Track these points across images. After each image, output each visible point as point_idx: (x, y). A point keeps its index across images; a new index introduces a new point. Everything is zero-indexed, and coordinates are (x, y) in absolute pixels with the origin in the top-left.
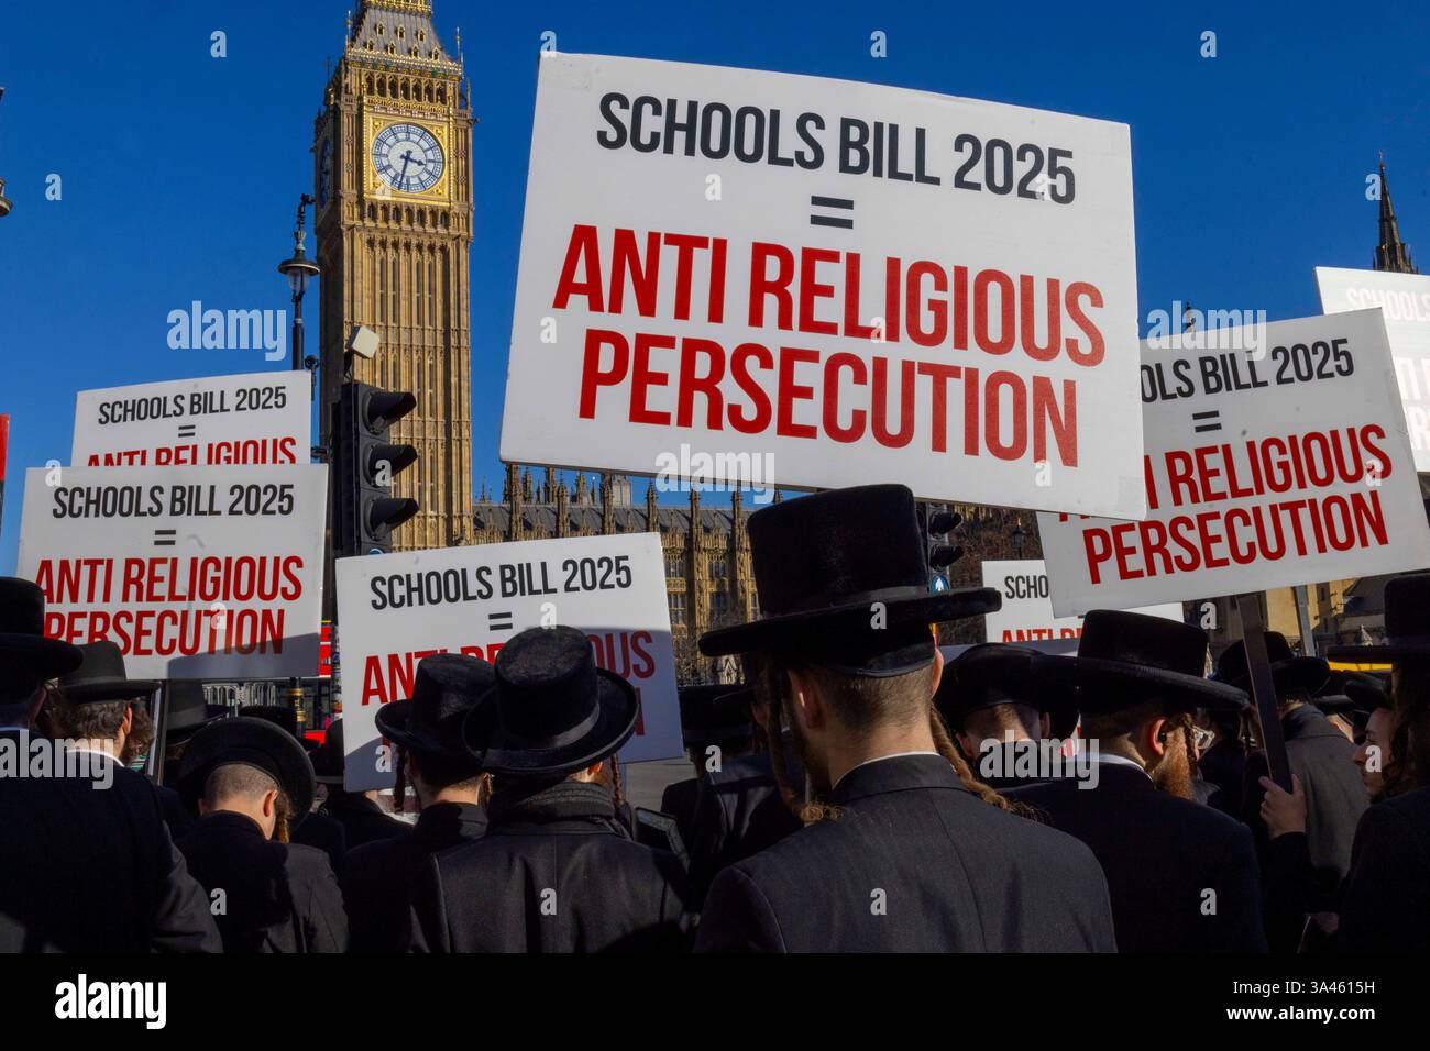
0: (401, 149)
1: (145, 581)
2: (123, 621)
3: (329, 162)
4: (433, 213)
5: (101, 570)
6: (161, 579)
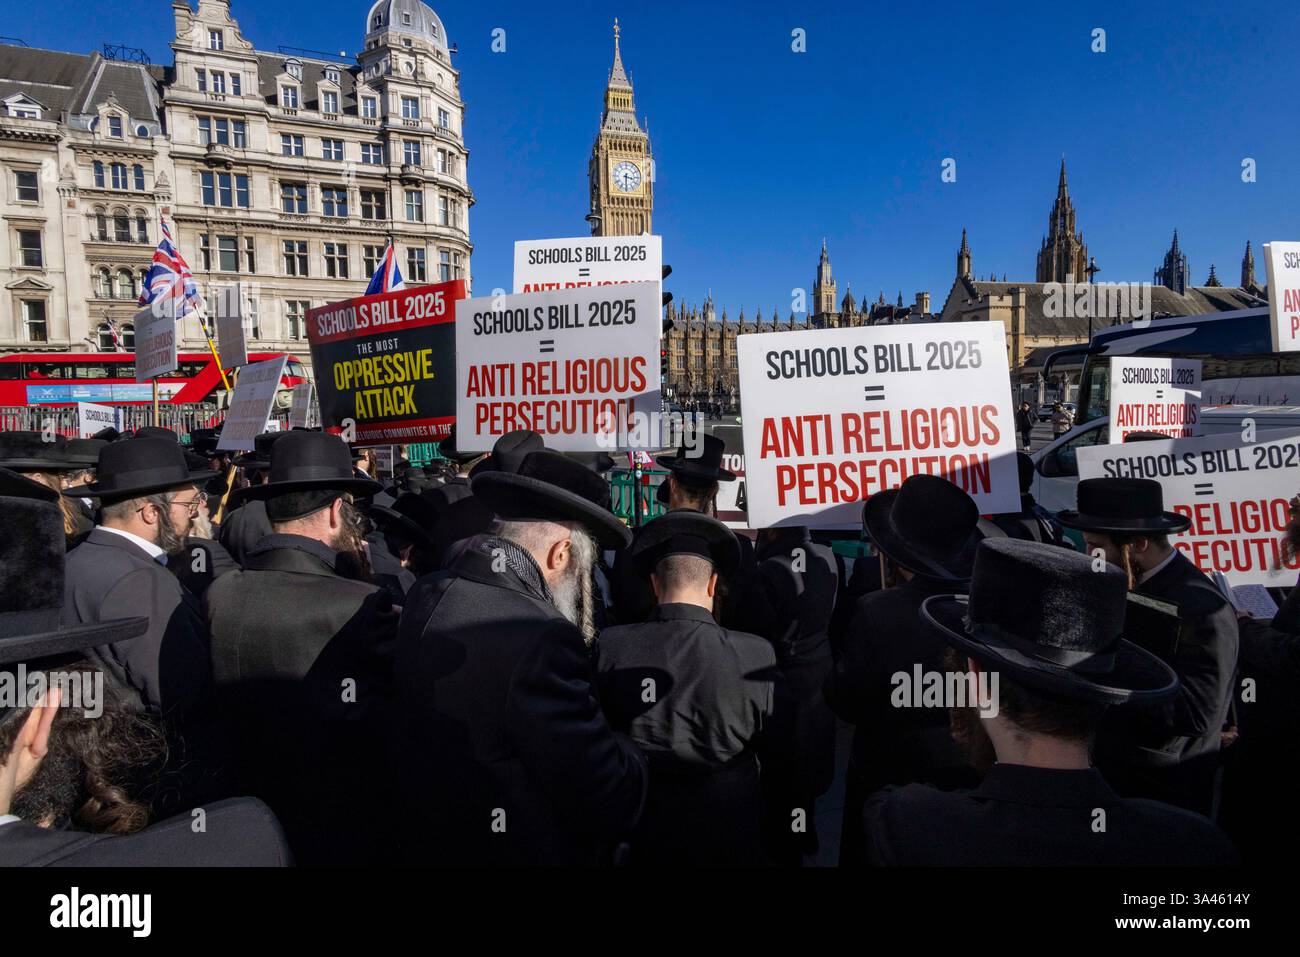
0: (623, 173)
1: (536, 379)
2: (524, 408)
3: (595, 180)
4: (637, 200)
5: (507, 371)
6: (546, 378)
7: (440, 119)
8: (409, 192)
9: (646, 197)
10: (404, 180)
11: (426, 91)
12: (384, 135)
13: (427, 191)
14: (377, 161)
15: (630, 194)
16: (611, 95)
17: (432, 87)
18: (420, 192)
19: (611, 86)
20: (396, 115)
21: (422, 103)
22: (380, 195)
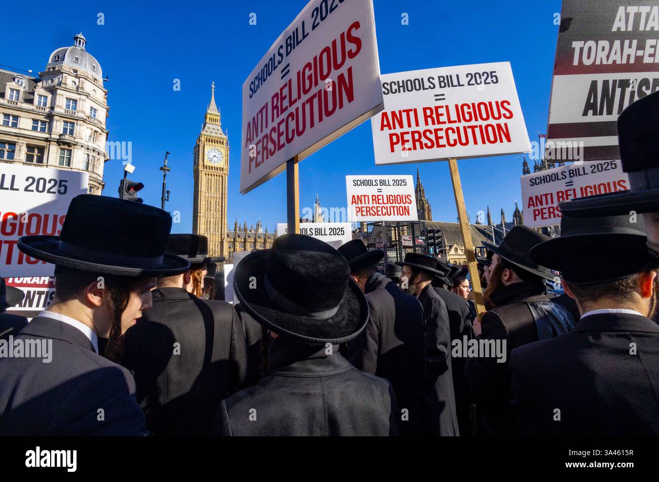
7: (91, 113)
8: (63, 150)
9: (225, 167)
10: (59, 142)
11: (84, 97)
12: (50, 117)
13: (75, 150)
14: (43, 130)
15: (216, 165)
16: (208, 116)
17: (87, 95)
18: (71, 150)
19: (208, 112)
20: (61, 107)
21: (80, 104)
22: (41, 150)
